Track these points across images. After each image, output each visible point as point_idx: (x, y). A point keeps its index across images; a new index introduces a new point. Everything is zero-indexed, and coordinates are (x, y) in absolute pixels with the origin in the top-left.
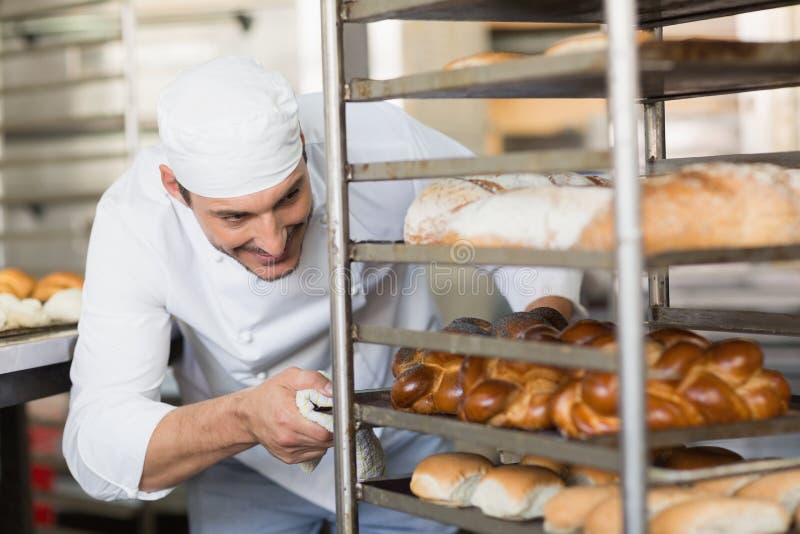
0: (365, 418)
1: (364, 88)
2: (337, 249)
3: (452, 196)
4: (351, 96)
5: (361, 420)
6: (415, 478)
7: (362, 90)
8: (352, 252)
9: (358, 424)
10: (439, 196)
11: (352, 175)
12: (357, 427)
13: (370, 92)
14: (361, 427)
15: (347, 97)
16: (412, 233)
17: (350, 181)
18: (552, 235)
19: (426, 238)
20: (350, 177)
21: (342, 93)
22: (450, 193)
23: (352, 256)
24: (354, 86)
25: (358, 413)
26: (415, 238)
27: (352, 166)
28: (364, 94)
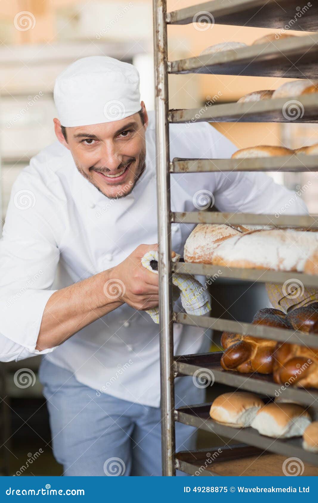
0: (180, 370)
1: (183, 165)
2: (164, 265)
3: (214, 233)
4: (174, 169)
5: (178, 371)
6: (212, 408)
7: (182, 167)
8: (173, 267)
9: (176, 374)
10: (206, 233)
11: (174, 219)
12: (175, 376)
13: (187, 168)
14: (178, 376)
15: (171, 170)
16: (189, 255)
17: (172, 222)
18: (281, 261)
19: (198, 259)
20: (172, 220)
21: (168, 168)
22: (213, 231)
23: (173, 270)
24: (176, 163)
25: (176, 367)
26: (192, 258)
27: (174, 213)
28: (183, 169)
